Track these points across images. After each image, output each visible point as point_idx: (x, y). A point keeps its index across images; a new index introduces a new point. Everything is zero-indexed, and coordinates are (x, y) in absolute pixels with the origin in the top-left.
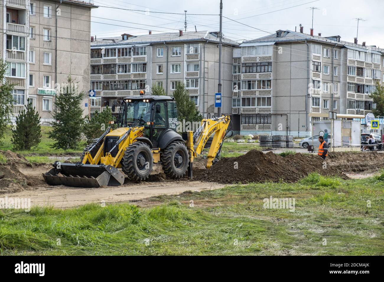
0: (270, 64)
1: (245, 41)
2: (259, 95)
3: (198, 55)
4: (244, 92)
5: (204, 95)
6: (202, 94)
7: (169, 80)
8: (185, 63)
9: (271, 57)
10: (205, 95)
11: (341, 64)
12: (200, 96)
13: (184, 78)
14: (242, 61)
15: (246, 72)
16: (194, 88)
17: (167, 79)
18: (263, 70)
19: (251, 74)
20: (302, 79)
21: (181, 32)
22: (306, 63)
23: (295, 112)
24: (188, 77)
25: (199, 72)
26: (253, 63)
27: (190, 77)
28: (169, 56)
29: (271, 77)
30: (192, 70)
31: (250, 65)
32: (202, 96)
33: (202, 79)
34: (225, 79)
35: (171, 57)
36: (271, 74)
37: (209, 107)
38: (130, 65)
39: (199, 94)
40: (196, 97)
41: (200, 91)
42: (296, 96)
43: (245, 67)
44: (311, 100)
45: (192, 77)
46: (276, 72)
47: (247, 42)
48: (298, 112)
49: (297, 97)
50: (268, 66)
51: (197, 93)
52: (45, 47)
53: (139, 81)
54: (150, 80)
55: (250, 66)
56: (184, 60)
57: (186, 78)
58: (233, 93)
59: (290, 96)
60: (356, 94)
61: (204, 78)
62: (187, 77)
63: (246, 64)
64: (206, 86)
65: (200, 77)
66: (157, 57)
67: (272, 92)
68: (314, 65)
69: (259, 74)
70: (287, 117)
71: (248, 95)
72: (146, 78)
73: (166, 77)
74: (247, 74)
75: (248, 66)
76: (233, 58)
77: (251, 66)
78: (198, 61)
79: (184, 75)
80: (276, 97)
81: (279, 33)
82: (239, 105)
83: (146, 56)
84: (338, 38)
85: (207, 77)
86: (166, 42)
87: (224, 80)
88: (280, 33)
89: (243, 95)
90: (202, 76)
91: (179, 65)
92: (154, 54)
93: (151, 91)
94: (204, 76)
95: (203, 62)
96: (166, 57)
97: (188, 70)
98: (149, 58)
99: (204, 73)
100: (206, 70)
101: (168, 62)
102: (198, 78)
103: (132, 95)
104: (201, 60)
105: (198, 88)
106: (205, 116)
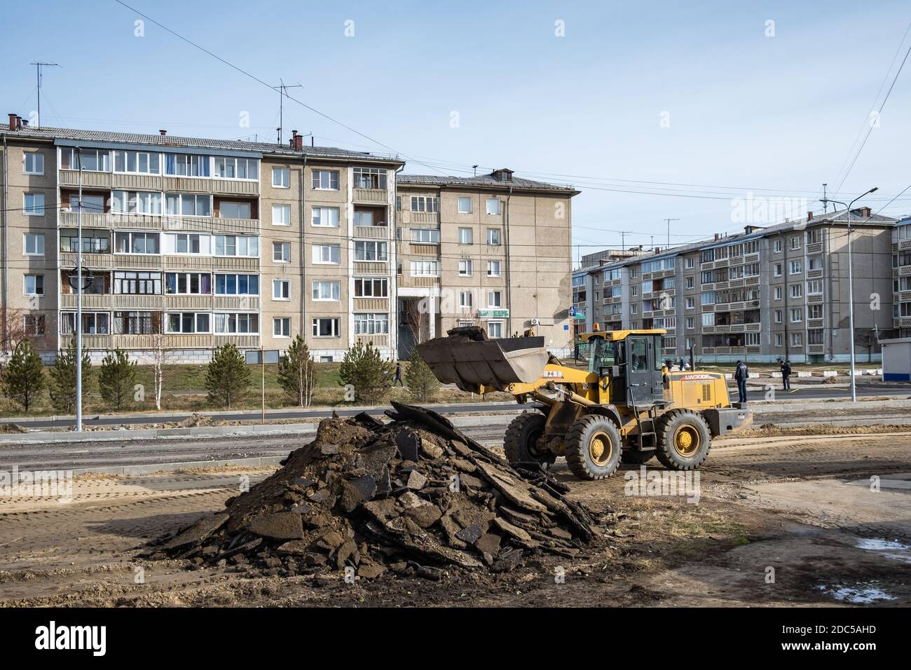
3: (821, 246)
4: (903, 294)
5: (831, 303)
6: (827, 301)
7: (788, 284)
8: (806, 257)
10: (833, 302)
12: (825, 304)
13: (805, 279)
14: (899, 248)
15: (907, 264)
16: (818, 293)
17: (786, 283)
21: (810, 214)
24: (810, 278)
25: (823, 269)
27: (812, 278)
28: (788, 250)
30: (816, 267)
32: (827, 305)
33: (827, 279)
35: (791, 251)
37: (842, 319)
38: (742, 267)
39: (823, 301)
40: (820, 306)
41: (825, 298)
43: (904, 257)
45: (814, 277)
47: (907, 219)
51: (821, 300)
52: (490, 254)
53: (753, 289)
54: (767, 286)
56: (805, 255)
57: (807, 280)
58: (894, 297)
61: (830, 278)
62: (808, 278)
63: (906, 251)
65: (824, 278)
66: (775, 254)
71: (909, 299)
72: (759, 283)
73: (784, 281)
75: (908, 255)
76: (890, 245)
78: (821, 254)
79: (806, 275)
82: (898, 315)
83: (759, 253)
85: (836, 276)
86: (781, 231)
87: (873, 278)
89: (902, 298)
90: (827, 276)
91: (800, 262)
92: (771, 249)
93: (768, 301)
94: (830, 274)
95: (828, 254)
96: (783, 253)
97: (811, 268)
98: (763, 256)
99: (830, 270)
100: (834, 266)
101: (785, 259)
102: (822, 279)
103: (745, 308)
104: (824, 252)
105: (822, 293)
106: (835, 333)
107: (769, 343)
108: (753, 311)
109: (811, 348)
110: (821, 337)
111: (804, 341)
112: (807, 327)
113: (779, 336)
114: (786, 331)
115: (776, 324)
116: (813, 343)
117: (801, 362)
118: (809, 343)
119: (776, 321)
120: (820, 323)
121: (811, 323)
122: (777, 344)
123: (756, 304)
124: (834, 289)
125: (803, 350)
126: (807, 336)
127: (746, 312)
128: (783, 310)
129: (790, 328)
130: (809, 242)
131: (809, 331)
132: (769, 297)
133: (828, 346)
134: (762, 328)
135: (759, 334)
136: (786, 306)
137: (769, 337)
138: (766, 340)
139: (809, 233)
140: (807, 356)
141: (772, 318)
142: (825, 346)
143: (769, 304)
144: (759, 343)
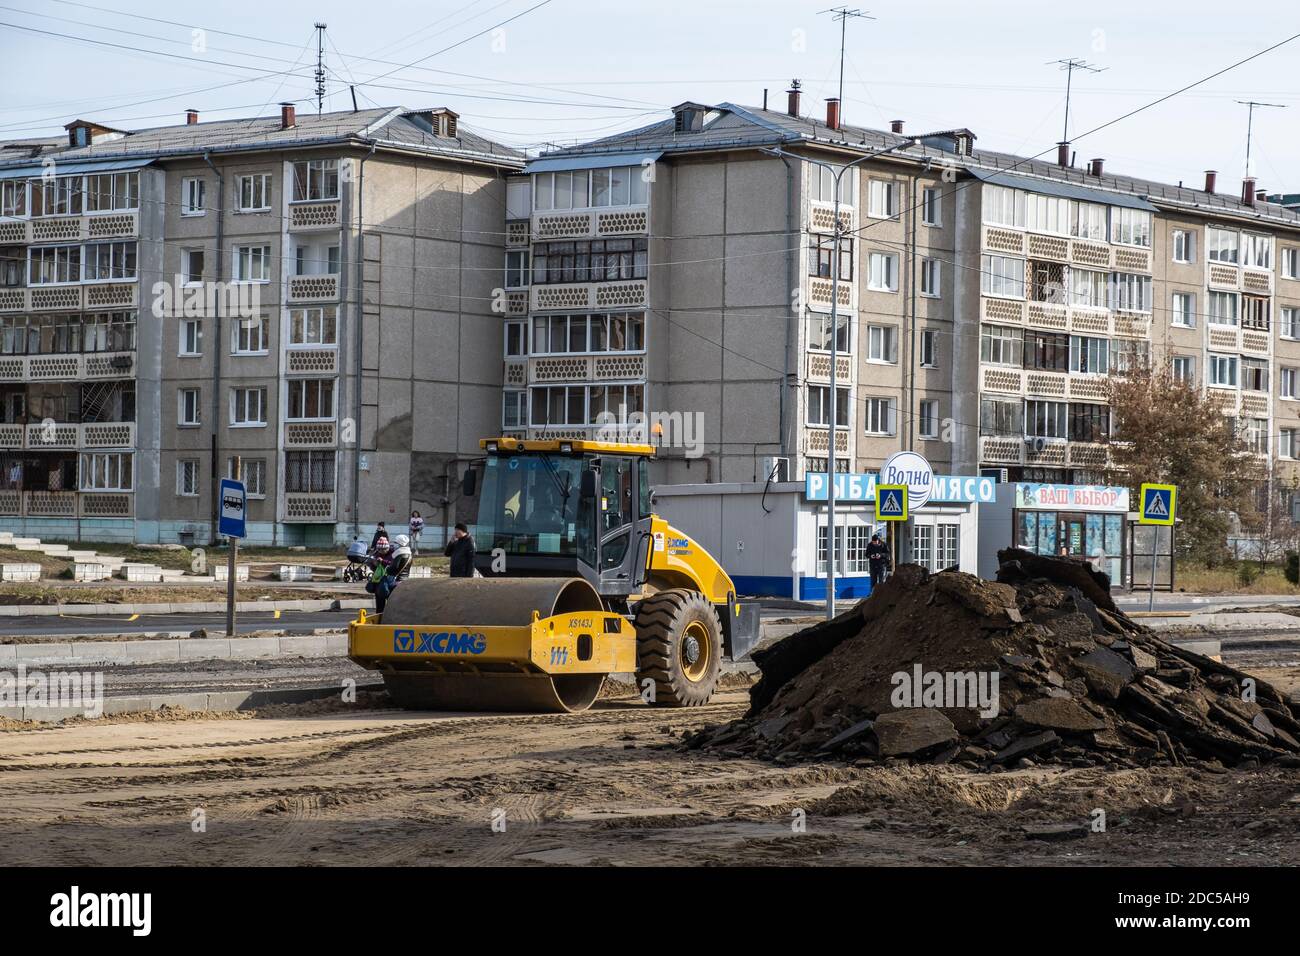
0: (637, 246)
1: (551, 149)
2: (596, 378)
3: (335, 208)
4: (541, 364)
5: (358, 376)
6: (350, 370)
8: (286, 238)
9: (644, 215)
10: (365, 373)
11: (958, 247)
12: (343, 376)
13: (283, 302)
14: (536, 232)
15: (548, 281)
16: (320, 346)
18: (612, 274)
19: (567, 286)
20: (769, 311)
21: (287, 109)
22: (779, 241)
23: (740, 450)
24: (296, 300)
25: (337, 277)
26: (575, 243)
27: (306, 299)
28: (229, 212)
29: (642, 300)
30: (317, 270)
31: (568, 248)
32: (350, 381)
33: (351, 307)
34: (464, 309)
35: (237, 214)
36: (642, 287)
37: (383, 424)
38: (76, 250)
39: (336, 370)
40: (327, 384)
41: (343, 360)
42: (745, 381)
43: (544, 261)
44: (802, 396)
45: (311, 299)
46: (666, 281)
47: (557, 155)
48: (750, 450)
49: (746, 387)
50: (632, 252)
51: (332, 367)
53: (110, 317)
55: (563, 256)
56: (285, 230)
57: (290, 305)
58: (507, 370)
59: (723, 382)
60: (1025, 375)
61: (359, 302)
62: (292, 300)
63: (548, 244)
64: (370, 336)
65: (343, 302)
66: (185, 218)
67: (646, 363)
68: (819, 248)
69: (599, 290)
70: (709, 471)
71: (557, 378)
72: (135, 303)
74: (553, 287)
75: (558, 255)
76: (507, 222)
77: (569, 256)
78: (334, 232)
79: (284, 290)
80: (669, 383)
81: (686, 116)
82: (524, 421)
83: (136, 210)
84: (963, 142)
85: (374, 299)
86: (211, 151)
87: (461, 313)
88: (688, 113)
89: (538, 376)
90: (350, 297)
91: (267, 249)
92: (172, 202)
93: (159, 358)
94: (359, 294)
95: (356, 234)
96: (214, 217)
97: (299, 271)
98: (149, 221)
99: (360, 281)
100: (369, 271)
101: (221, 237)
102: (335, 304)
103: (82, 375)
104: (345, 228)
105: (334, 346)
106: (365, 462)
107: (157, 484)
108: (110, 385)
109: (294, 507)
110: (326, 475)
111: (269, 483)
112: (283, 440)
113: (188, 466)
114: (215, 451)
115: (181, 428)
116: (300, 490)
117: (261, 543)
118: (288, 489)
119: (182, 420)
120: (326, 432)
121: (295, 432)
122: (179, 490)
123: (123, 364)
124: (366, 337)
125: (267, 508)
126: (282, 468)
127: (86, 386)
128: (206, 388)
129: (226, 441)
130: (299, 193)
131: (289, 453)
132: (159, 347)
133: (346, 500)
134: (140, 438)
135: (127, 457)
136: (217, 377)
137: (157, 466)
138: (147, 475)
139: (300, 171)
140: (280, 528)
141: (169, 411)
142: (338, 500)
143: (159, 368)
144: (126, 484)
